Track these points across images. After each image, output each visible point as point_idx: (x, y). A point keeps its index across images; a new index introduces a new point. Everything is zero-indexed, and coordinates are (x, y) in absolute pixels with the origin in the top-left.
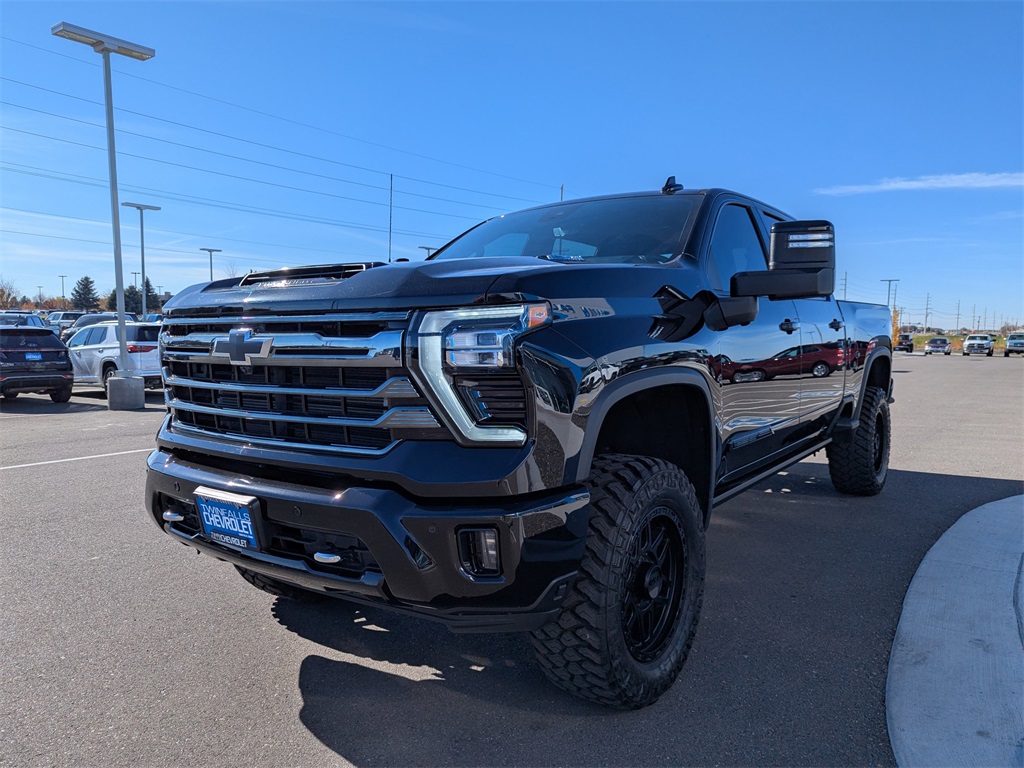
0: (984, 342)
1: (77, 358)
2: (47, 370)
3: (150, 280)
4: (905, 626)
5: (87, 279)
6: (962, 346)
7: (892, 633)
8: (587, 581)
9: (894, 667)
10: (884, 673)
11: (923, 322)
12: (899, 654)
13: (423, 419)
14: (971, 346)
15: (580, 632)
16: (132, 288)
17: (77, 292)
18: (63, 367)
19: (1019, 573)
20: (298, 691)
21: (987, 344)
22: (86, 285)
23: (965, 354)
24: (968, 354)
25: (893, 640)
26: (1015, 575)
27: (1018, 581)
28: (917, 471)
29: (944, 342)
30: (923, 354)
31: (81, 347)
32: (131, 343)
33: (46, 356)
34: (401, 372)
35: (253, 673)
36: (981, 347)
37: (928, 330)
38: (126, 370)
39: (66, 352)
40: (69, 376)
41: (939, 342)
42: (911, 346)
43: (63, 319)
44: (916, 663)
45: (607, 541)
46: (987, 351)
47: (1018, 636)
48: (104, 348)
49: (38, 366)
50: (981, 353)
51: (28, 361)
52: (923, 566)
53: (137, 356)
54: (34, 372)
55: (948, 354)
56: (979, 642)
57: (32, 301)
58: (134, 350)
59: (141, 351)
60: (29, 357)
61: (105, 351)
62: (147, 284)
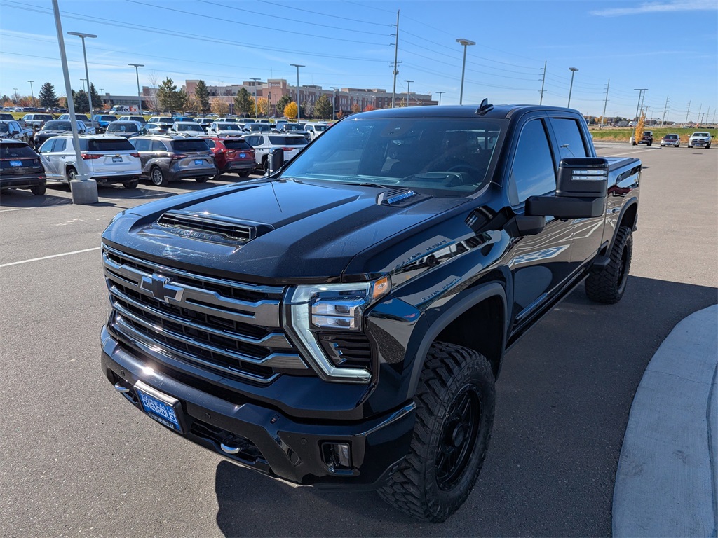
0: (705, 138)
1: (47, 161)
2: (27, 173)
3: (94, 85)
4: (630, 437)
5: (48, 84)
6: (688, 140)
7: (619, 444)
8: (412, 454)
9: (620, 477)
10: (613, 482)
11: (661, 118)
12: (625, 466)
13: (295, 362)
14: (695, 141)
15: (406, 472)
16: (81, 91)
17: (43, 95)
18: (38, 171)
19: (713, 384)
20: (215, 495)
21: (707, 139)
22: (48, 89)
23: (689, 147)
24: (692, 147)
25: (620, 451)
26: (710, 386)
27: (711, 393)
28: (647, 277)
29: (675, 137)
30: (659, 147)
31: (49, 153)
32: (84, 152)
33: (25, 163)
34: (279, 330)
35: (184, 478)
36: (702, 141)
37: (665, 123)
38: (83, 175)
39: (39, 160)
40: (43, 177)
41: (671, 138)
42: (651, 140)
43: (34, 119)
44: (636, 474)
45: (428, 427)
46: (706, 145)
47: (707, 447)
48: (66, 155)
49: (20, 170)
50: (702, 146)
51: (12, 167)
52: (646, 377)
53: (90, 162)
54: (18, 175)
55: (677, 146)
56: (679, 453)
57: (11, 99)
58: (87, 157)
59: (92, 158)
60: (13, 164)
61: (66, 157)
62: (92, 89)
